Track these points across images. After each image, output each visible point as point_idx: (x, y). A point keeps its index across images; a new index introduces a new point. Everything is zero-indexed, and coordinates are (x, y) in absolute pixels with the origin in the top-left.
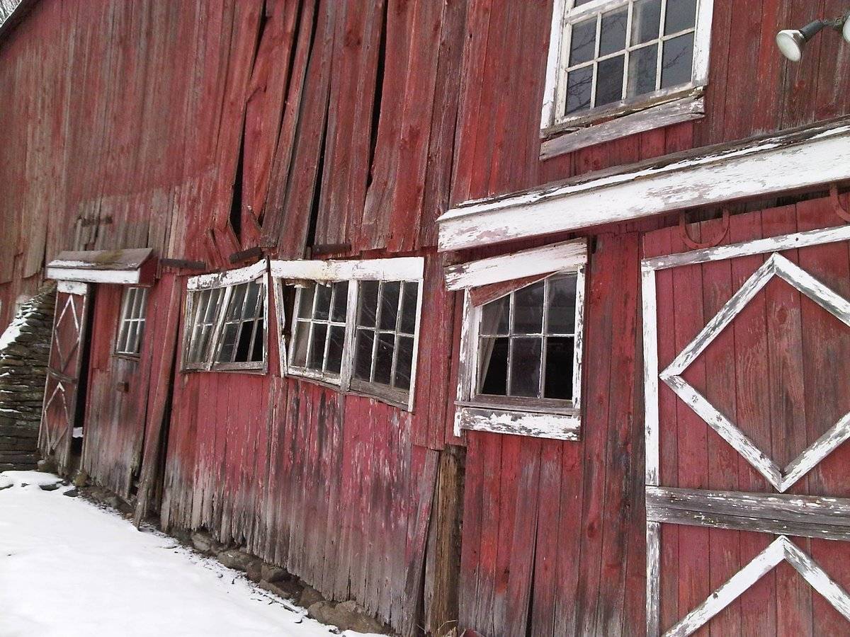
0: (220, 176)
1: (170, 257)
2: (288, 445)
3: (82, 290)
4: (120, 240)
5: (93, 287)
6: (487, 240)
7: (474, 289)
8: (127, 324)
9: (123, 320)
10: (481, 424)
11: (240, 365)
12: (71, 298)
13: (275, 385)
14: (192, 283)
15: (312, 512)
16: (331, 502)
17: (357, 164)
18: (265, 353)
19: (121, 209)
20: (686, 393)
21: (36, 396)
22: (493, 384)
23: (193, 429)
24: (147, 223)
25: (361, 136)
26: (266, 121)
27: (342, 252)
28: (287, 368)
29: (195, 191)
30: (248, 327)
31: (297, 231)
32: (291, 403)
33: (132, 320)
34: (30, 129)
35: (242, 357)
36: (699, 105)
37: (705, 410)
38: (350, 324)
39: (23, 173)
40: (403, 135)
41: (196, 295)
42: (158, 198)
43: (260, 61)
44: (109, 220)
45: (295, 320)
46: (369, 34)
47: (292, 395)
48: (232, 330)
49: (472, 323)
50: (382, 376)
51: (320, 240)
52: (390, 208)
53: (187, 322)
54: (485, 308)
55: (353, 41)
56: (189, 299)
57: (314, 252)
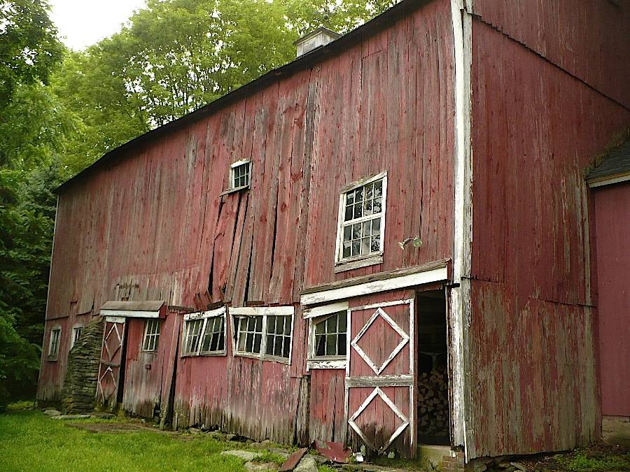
0: (202, 269)
1: (174, 305)
2: (237, 384)
3: (123, 321)
4: (145, 296)
5: (128, 319)
6: (317, 301)
7: (313, 318)
8: (148, 337)
9: (146, 335)
10: (316, 366)
11: (213, 352)
12: (115, 324)
13: (230, 359)
14: (186, 317)
15: (249, 411)
16: (257, 404)
17: (266, 269)
18: (225, 347)
19: (144, 282)
20: (357, 348)
21: (93, 375)
22: (320, 352)
23: (188, 382)
24: (159, 288)
25: (267, 258)
26: (225, 247)
27: (261, 304)
28: (236, 352)
29: (187, 275)
30: (215, 336)
31: (240, 295)
32: (237, 367)
33: (151, 335)
34: (81, 237)
35: (213, 349)
36: (381, 259)
37: (361, 353)
38: (264, 333)
39: (77, 259)
40: (284, 260)
41: (187, 322)
42: (165, 277)
43: (221, 221)
44: (137, 286)
45: (239, 331)
46: (270, 218)
47: (238, 363)
48: (207, 337)
49: (312, 331)
50: (278, 353)
51: (250, 299)
52: (280, 285)
53: (184, 334)
54: (317, 325)
55: (263, 220)
56: (185, 323)
57: (247, 304)
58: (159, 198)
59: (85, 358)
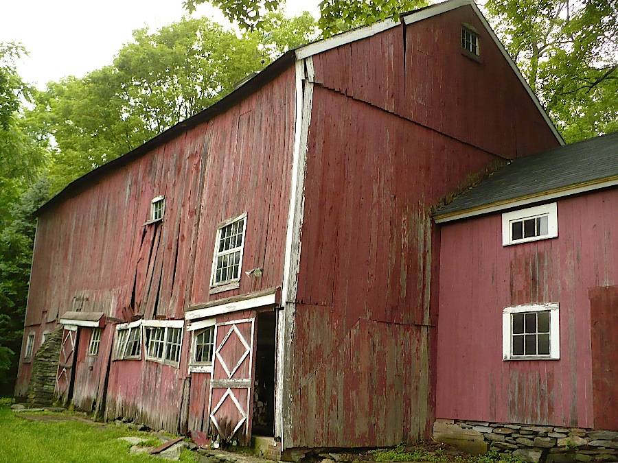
0: (128, 288)
1: (110, 316)
2: (146, 384)
3: (75, 329)
4: (92, 308)
5: (80, 328)
6: (195, 317)
7: (195, 331)
8: (93, 343)
9: (92, 341)
10: (195, 370)
11: (133, 357)
12: (70, 332)
13: (143, 363)
14: (118, 327)
15: (153, 405)
16: (158, 400)
17: (169, 290)
18: (140, 352)
19: (92, 295)
20: (219, 356)
21: (53, 375)
22: (199, 359)
23: (116, 382)
24: (102, 302)
25: (170, 280)
26: (143, 270)
27: (163, 318)
28: (147, 357)
29: (120, 292)
30: (136, 343)
31: (151, 310)
32: (148, 369)
33: (95, 341)
34: (53, 254)
35: (133, 354)
36: (238, 284)
37: (221, 360)
38: (165, 342)
39: (48, 274)
40: (181, 281)
41: (119, 331)
42: (106, 293)
43: (143, 247)
44: (87, 299)
45: (150, 340)
46: (174, 247)
47: (148, 366)
48: (131, 344)
49: (194, 341)
50: (173, 359)
51: (158, 314)
52: (176, 304)
53: (116, 341)
54: (198, 336)
55: (170, 248)
56: (117, 333)
57: (156, 317)
58: (106, 225)
59: (47, 360)
